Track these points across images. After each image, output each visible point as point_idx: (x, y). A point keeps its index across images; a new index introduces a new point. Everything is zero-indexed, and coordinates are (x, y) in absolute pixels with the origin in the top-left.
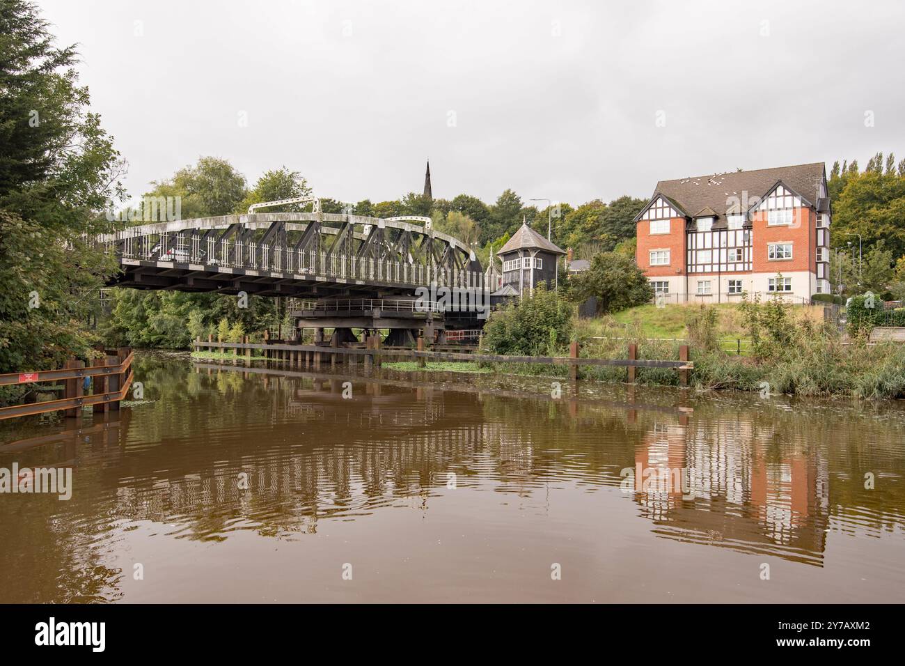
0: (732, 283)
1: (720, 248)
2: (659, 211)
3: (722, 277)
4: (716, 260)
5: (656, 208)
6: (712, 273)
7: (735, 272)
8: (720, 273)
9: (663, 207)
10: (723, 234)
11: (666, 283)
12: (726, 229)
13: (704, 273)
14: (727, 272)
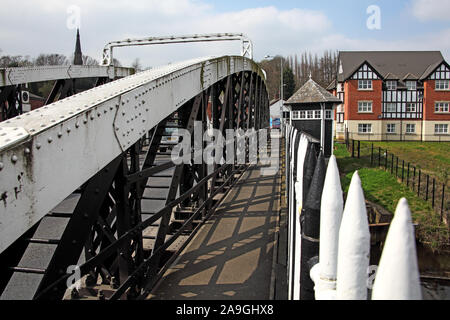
0: (408, 125)
1: (402, 102)
2: (365, 73)
3: (404, 122)
4: (399, 110)
5: (363, 71)
6: (396, 119)
7: (411, 119)
8: (401, 119)
9: (368, 71)
10: (404, 93)
11: (370, 125)
12: (406, 90)
13: (391, 119)
14: (406, 119)
